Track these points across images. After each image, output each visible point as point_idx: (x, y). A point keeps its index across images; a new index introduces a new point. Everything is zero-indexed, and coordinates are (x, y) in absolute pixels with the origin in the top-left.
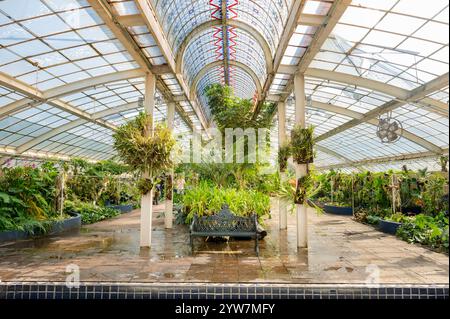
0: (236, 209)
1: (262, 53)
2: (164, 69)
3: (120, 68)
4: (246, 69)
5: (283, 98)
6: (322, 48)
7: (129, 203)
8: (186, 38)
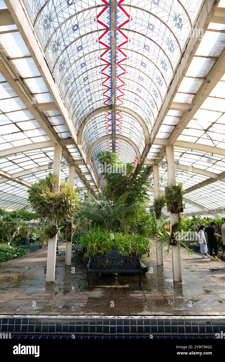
0: (123, 249)
1: (141, 129)
2: (69, 141)
3: (36, 140)
4: (129, 141)
5: (156, 162)
6: (187, 126)
7: (36, 244)
8: (85, 119)
